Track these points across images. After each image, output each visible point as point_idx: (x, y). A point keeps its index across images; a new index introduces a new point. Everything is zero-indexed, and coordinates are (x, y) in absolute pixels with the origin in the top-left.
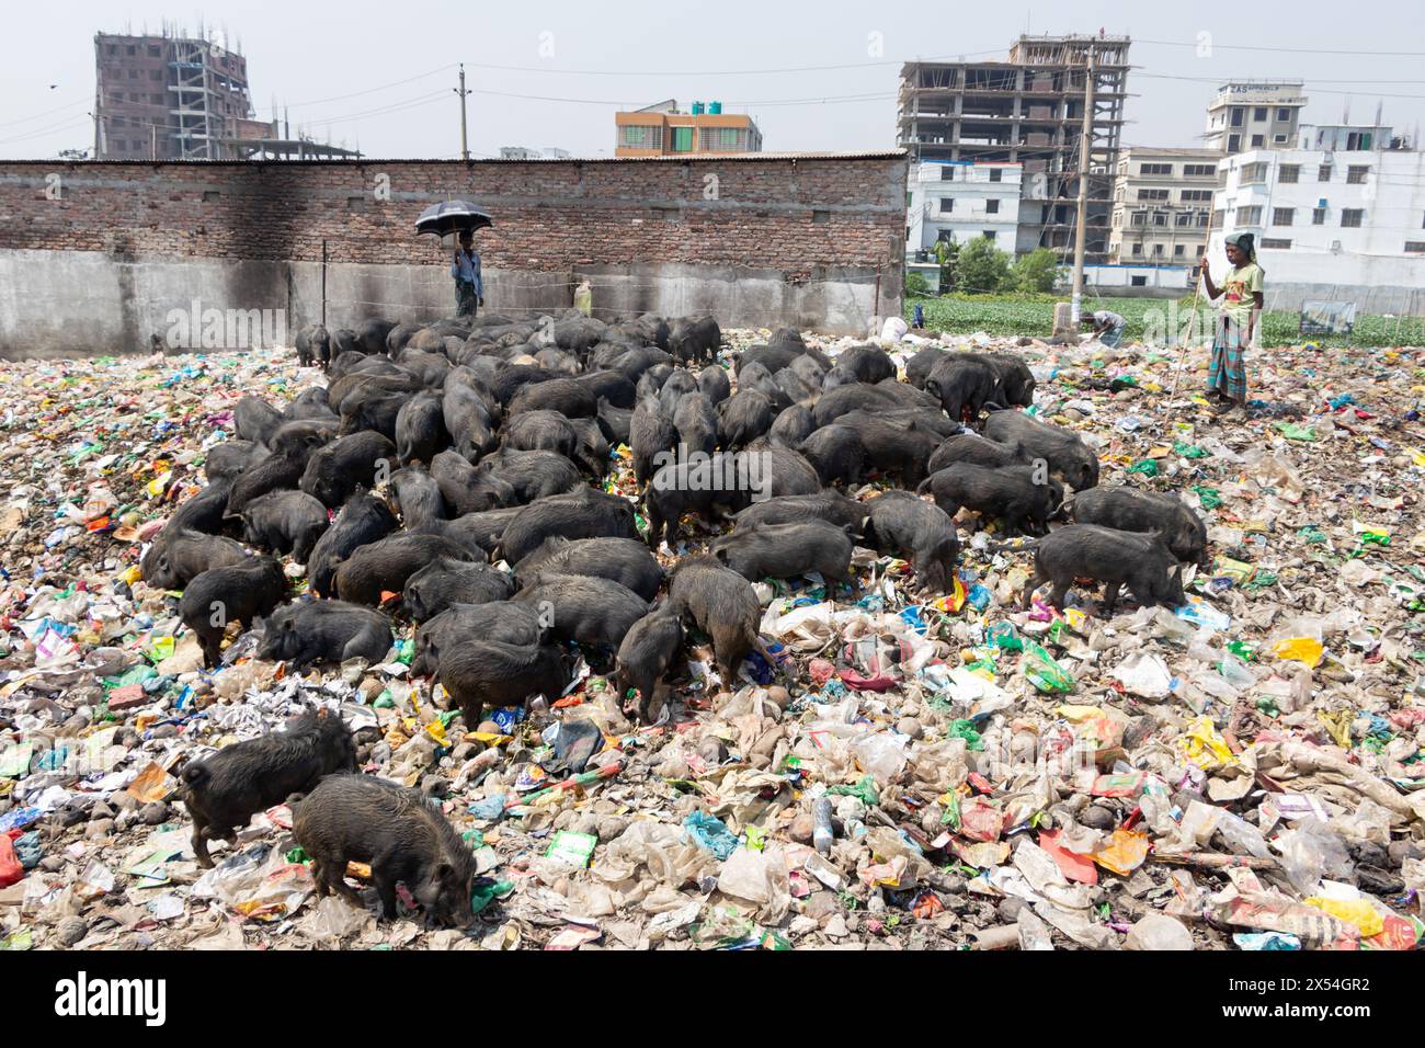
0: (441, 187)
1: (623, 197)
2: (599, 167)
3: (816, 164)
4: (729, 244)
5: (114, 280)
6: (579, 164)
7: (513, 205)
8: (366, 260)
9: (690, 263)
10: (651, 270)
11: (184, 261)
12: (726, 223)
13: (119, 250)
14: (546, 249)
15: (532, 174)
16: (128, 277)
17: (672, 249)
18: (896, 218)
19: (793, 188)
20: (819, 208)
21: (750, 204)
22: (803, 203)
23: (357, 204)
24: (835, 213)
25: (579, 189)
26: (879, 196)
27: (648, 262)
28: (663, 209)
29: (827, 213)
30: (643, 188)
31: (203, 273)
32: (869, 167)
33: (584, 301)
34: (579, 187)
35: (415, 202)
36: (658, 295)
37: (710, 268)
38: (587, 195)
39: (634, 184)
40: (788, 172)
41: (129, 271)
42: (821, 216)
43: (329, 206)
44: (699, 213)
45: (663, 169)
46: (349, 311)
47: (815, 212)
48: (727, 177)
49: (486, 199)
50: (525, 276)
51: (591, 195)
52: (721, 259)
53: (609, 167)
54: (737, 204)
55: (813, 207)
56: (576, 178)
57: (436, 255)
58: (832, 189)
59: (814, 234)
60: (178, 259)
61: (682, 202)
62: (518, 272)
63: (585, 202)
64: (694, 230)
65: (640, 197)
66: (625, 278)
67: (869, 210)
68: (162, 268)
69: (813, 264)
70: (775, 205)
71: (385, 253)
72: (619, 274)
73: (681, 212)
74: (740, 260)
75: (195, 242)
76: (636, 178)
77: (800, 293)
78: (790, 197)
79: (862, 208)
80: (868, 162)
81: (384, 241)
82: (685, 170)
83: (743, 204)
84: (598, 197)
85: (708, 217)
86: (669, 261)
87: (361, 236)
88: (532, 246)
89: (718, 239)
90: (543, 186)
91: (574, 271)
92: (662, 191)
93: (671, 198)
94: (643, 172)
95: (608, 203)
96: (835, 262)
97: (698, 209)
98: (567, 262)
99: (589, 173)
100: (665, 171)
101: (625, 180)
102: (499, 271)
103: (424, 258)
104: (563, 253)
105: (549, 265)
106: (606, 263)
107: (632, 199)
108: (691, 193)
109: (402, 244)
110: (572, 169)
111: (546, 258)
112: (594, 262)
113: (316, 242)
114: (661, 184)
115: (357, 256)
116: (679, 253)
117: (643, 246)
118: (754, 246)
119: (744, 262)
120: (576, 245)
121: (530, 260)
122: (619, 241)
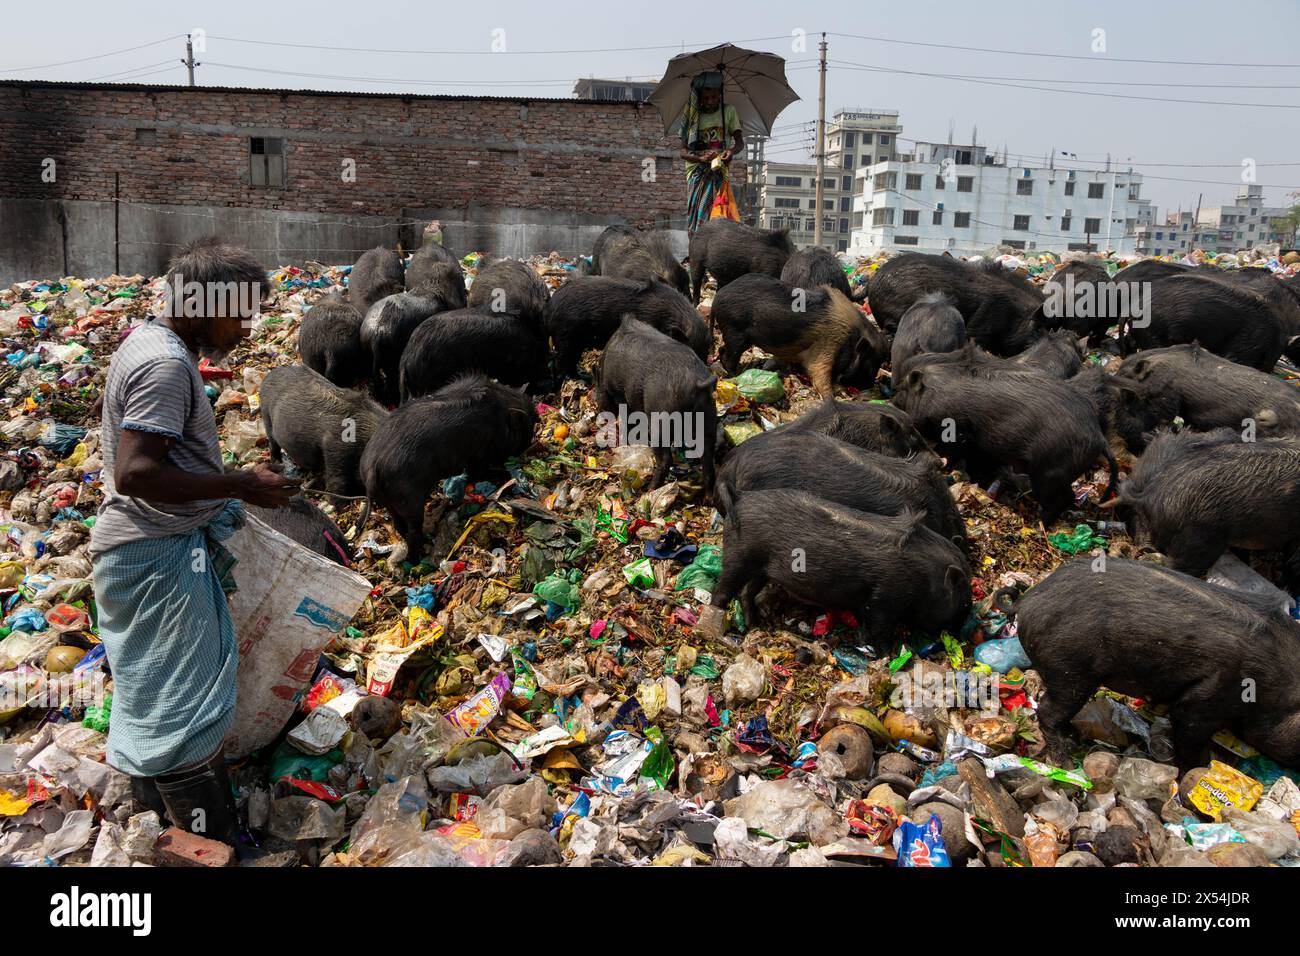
0: (248, 120)
1: (457, 137)
2: (430, 103)
4: (572, 189)
6: (407, 99)
7: (334, 142)
8: (162, 200)
9: (530, 207)
10: (489, 215)
12: (568, 167)
14: (372, 190)
15: (356, 108)
17: (511, 193)
19: (636, 133)
20: (662, 154)
21: (592, 148)
22: (646, 148)
23: (147, 137)
25: (408, 127)
27: (487, 206)
28: (501, 151)
29: (670, 159)
30: (479, 127)
33: (434, 242)
34: (408, 124)
35: (219, 135)
36: (497, 242)
37: (551, 214)
38: (417, 133)
39: (469, 124)
40: (631, 115)
42: (664, 162)
43: (113, 138)
44: (540, 156)
45: (500, 108)
46: (139, 259)
47: (659, 158)
48: (568, 118)
49: (302, 135)
50: (349, 220)
51: (421, 134)
52: (564, 205)
53: (441, 103)
54: (579, 148)
55: (656, 153)
56: (405, 115)
57: (244, 196)
61: (521, 144)
62: (341, 217)
63: (415, 141)
64: (534, 174)
65: (475, 138)
66: (460, 223)
69: (657, 211)
70: (618, 150)
71: (183, 193)
72: (455, 220)
73: (520, 154)
74: (585, 205)
76: (471, 117)
78: (632, 140)
81: (181, 178)
82: (524, 110)
83: (585, 148)
84: (430, 136)
85: (548, 160)
86: (508, 205)
87: (152, 173)
88: (357, 188)
89: (560, 183)
90: (368, 122)
91: (404, 215)
92: (499, 132)
93: (509, 139)
94: (478, 111)
95: (441, 143)
96: (679, 209)
97: (538, 153)
98: (396, 206)
99: (420, 110)
100: (502, 111)
101: (460, 118)
102: (319, 215)
103: (230, 199)
104: (392, 196)
105: (376, 209)
106: (439, 207)
107: (467, 139)
108: (531, 134)
109: (203, 184)
110: (401, 104)
111: (373, 201)
112: (426, 206)
113: (97, 179)
114: (499, 124)
115: (148, 196)
116: (518, 198)
117: (480, 190)
118: (596, 191)
119: (586, 209)
120: (407, 188)
121: (355, 203)
122: (453, 183)
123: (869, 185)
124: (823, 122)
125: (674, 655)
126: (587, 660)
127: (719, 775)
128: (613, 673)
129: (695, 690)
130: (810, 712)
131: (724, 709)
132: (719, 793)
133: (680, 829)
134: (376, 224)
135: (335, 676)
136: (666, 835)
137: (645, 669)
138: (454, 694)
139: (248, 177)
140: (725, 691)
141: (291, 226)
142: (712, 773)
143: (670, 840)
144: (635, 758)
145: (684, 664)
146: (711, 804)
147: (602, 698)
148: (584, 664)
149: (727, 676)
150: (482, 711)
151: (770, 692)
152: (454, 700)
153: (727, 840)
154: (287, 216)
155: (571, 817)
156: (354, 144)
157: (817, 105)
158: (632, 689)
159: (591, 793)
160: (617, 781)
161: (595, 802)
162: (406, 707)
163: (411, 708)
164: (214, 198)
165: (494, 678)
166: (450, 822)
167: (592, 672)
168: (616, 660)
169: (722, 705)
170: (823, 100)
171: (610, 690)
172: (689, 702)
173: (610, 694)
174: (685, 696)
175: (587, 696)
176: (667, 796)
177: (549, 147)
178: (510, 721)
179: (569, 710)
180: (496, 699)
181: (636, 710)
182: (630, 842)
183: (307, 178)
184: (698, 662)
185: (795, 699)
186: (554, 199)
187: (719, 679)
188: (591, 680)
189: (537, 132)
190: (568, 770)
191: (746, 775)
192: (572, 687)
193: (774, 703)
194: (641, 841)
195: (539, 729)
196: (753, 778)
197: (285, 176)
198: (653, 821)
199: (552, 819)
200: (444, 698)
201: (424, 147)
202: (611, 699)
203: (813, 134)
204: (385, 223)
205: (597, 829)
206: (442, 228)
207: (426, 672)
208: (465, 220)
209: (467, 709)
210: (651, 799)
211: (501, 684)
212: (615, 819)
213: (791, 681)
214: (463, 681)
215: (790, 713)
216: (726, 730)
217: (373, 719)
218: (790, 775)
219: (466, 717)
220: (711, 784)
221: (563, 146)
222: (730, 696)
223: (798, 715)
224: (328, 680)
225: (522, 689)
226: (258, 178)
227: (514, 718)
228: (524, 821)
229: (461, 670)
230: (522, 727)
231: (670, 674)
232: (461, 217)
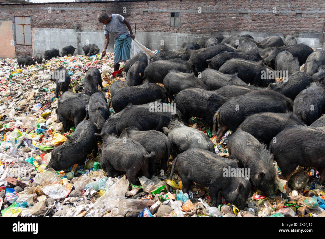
0: (171, 7)
1: (229, 10)
4: (265, 25)
5: (76, 37)
8: (148, 31)
11: (95, 31)
12: (264, 18)
13: (78, 28)
14: (203, 27)
16: (80, 36)
17: (245, 26)
19: (289, 5)
20: (298, 12)
22: (292, 10)
23: (145, 14)
24: (304, 14)
25: (215, 7)
26: (320, 8)
27: (237, 31)
28: (243, 13)
29: (301, 14)
30: (236, 6)
31: (100, 35)
35: (163, 12)
37: (258, 33)
38: (218, 9)
39: (233, 5)
41: (80, 34)
42: (298, 15)
43: (137, 14)
44: (255, 15)
49: (185, 11)
50: (196, 35)
52: (262, 30)
54: (268, 11)
55: (296, 12)
56: (214, 4)
57: (169, 29)
58: (303, 5)
59: (295, 21)
60: (94, 31)
61: (249, 11)
62: (194, 35)
63: (217, 11)
64: (253, 20)
65: (235, 10)
67: (317, 13)
68: (89, 34)
69: (294, 31)
70: (282, 12)
71: (153, 28)
72: (227, 35)
73: (249, 14)
74: (269, 30)
75: (98, 26)
78: (288, 9)
79: (314, 12)
81: (153, 25)
82: (251, 0)
84: (221, 10)
85: (258, 16)
86: (244, 30)
87: (146, 23)
88: (199, 26)
89: (261, 23)
90: (204, 6)
91: (212, 34)
92: (243, 7)
93: (246, 10)
94: (237, 1)
95: (224, 11)
96: (303, 31)
97: (255, 13)
98: (210, 31)
99: (219, 2)
100: (244, 1)
101: (231, 4)
102: (188, 34)
103: (165, 30)
104: (209, 28)
105: (204, 32)
106: (223, 31)
107: (232, 10)
108: (253, 8)
109: (158, 26)
110: (213, 1)
111: (203, 30)
112: (218, 31)
113: (133, 25)
114: (243, 5)
115: (145, 30)
116: (247, 28)
117: (235, 26)
118: (273, 25)
119: (270, 31)
120: (213, 26)
121: (198, 30)
122: (227, 24)
139: (170, 24)
141: (180, 37)
154: (179, 34)
164: (161, 30)
177: (258, 11)
183: (186, 23)
186: (259, 28)
189: (255, 7)
197: (179, 23)
201: (219, 13)
208: (230, 35)
221: (263, 11)
226: (172, 24)
232: (229, 34)
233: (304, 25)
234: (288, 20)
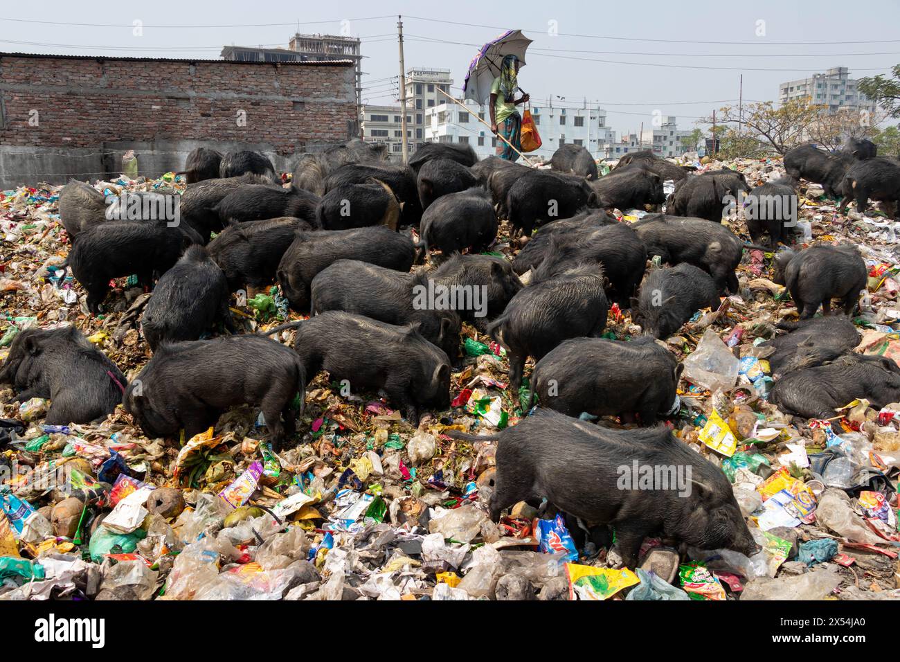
1: (142, 88)
2: (119, 63)
3: (292, 67)
6: (101, 60)
7: (44, 92)
9: (202, 139)
10: (171, 145)
12: (228, 110)
14: (77, 129)
15: (59, 67)
17: (187, 129)
18: (351, 107)
20: (296, 100)
21: (245, 96)
22: (285, 95)
24: (309, 103)
25: (103, 81)
26: (338, 92)
27: (169, 139)
28: (176, 98)
29: (303, 103)
30: (159, 81)
32: (329, 71)
33: (131, 166)
34: (103, 79)
36: (179, 165)
37: (219, 144)
38: (110, 86)
39: (151, 79)
40: (272, 72)
42: (298, 105)
44: (207, 102)
45: (174, 67)
47: (294, 102)
48: (226, 74)
49: (17, 87)
50: (61, 151)
51: (114, 86)
52: (227, 137)
53: (128, 63)
54: (236, 96)
55: (292, 99)
56: (100, 72)
58: (305, 85)
59: (295, 118)
61: (192, 93)
62: (54, 149)
63: (110, 91)
64: (203, 115)
65: (156, 89)
66: (150, 152)
67: (332, 102)
69: (296, 140)
70: (264, 97)
73: (192, 101)
74: (242, 137)
76: (153, 74)
77: (288, 162)
78: (274, 90)
79: (327, 100)
80: (328, 68)
82: (192, 69)
83: (240, 95)
84: (121, 87)
85: (214, 104)
86: (185, 138)
88: (65, 127)
89: (223, 121)
90: (70, 77)
91: (105, 147)
92: (175, 84)
93: (182, 89)
94: (158, 69)
95: (129, 92)
96: (311, 138)
97: (206, 99)
98: (98, 140)
99: (112, 69)
100: (176, 69)
101: (143, 75)
102: (36, 148)
104: (93, 133)
105: (82, 142)
106: (132, 140)
107: (150, 90)
108: (198, 86)
110: (96, 64)
111: (79, 137)
112: (121, 140)
114: (174, 79)
116: (193, 133)
117: (163, 127)
118: (250, 127)
119: (244, 139)
120: (105, 126)
121: (64, 139)
122: (142, 123)
123: (435, 120)
124: (403, 77)
125: (372, 437)
126: (312, 447)
127: (416, 509)
128: (332, 453)
129: (391, 457)
130: (468, 462)
131: (411, 467)
132: (419, 521)
133: (396, 547)
134: (83, 154)
135: (130, 478)
136: (387, 553)
137: (353, 448)
138: (219, 481)
140: (410, 456)
141: (13, 157)
142: (411, 509)
143: (391, 556)
144: (358, 506)
145: (380, 441)
146: (415, 528)
147: (327, 471)
148: (311, 449)
149: (410, 447)
150: (244, 489)
151: (441, 453)
152: (220, 484)
153: (431, 549)
154: (8, 149)
155: (323, 550)
156: (60, 94)
157: (399, 65)
158: (347, 462)
159: (331, 533)
160: (350, 522)
161: (336, 538)
162: (185, 493)
163: (189, 494)
165: (249, 466)
166: (238, 565)
167: (318, 453)
168: (333, 444)
169: (409, 465)
170: (402, 61)
171: (332, 465)
172: (388, 465)
173: (333, 467)
174: (385, 462)
175: (317, 471)
176: (385, 527)
177: (214, 95)
178: (266, 493)
179: (306, 482)
180: (253, 480)
181: (352, 476)
182: (365, 560)
183: (24, 120)
184: (389, 439)
185: (458, 455)
186: (220, 133)
187: (404, 448)
188: (319, 459)
189: (203, 84)
190: (313, 520)
191: (434, 507)
192: (307, 466)
193: (444, 460)
194: (372, 558)
195: (287, 496)
196: (438, 508)
197: (4, 118)
198: (379, 544)
199: (310, 554)
200: (213, 485)
201: (117, 96)
202: (334, 471)
203: (397, 85)
204: (90, 153)
205: (344, 554)
206: (137, 156)
207: (196, 468)
208: (152, 149)
209: (233, 490)
210: (375, 530)
211: (256, 469)
212: (353, 546)
213: (453, 444)
214: (225, 470)
215: (455, 465)
216: (415, 481)
217: (164, 504)
218: (462, 504)
219: (232, 494)
220: (412, 516)
221: (224, 94)
222: (413, 458)
223: (460, 466)
224: (125, 481)
225: (270, 470)
227: (268, 491)
228: (291, 556)
229: (223, 463)
230: (274, 496)
231: (371, 449)
232: (150, 147)
233: (313, 127)
234: (280, 116)
